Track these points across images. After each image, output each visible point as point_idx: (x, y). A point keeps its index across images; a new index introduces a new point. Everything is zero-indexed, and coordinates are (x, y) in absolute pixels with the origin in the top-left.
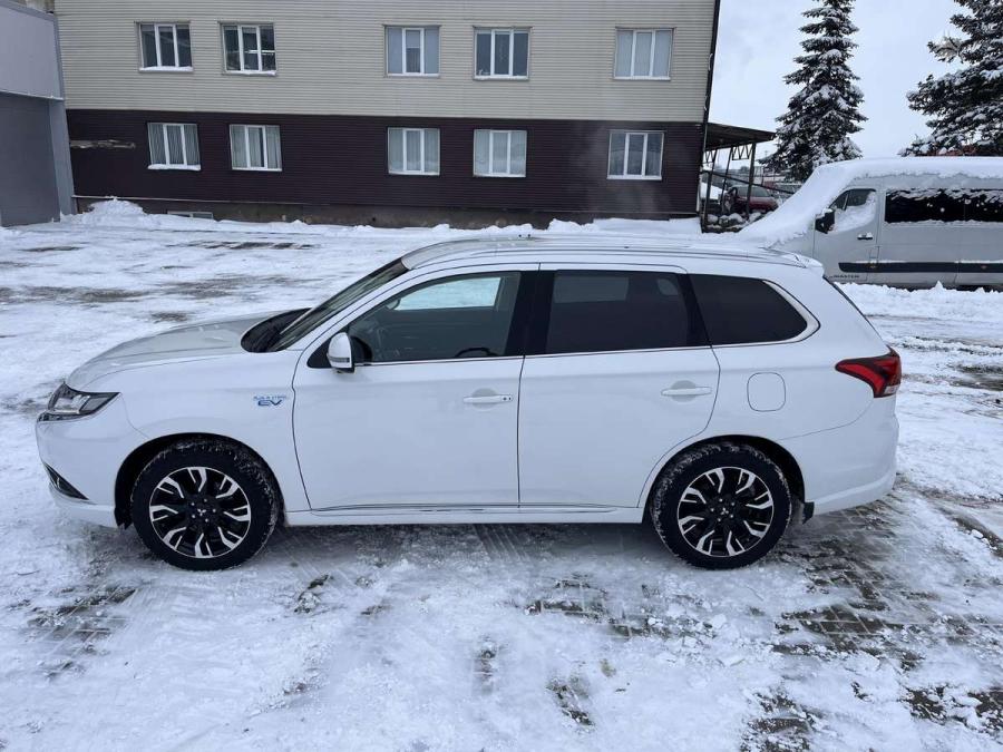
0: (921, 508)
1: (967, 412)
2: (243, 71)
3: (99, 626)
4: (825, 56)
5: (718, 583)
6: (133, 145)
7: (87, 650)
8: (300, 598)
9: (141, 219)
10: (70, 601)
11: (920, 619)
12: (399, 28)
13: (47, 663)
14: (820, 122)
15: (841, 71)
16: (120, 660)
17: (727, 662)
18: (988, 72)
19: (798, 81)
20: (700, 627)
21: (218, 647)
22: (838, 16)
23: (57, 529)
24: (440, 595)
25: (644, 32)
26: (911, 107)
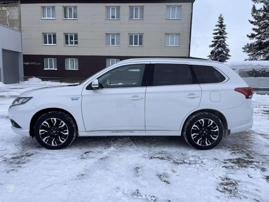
0: (260, 137)
1: (268, 119)
2: (69, 45)
3: (23, 161)
4: (219, 40)
5: (204, 153)
6: (40, 64)
7: (19, 167)
8: (82, 156)
9: (41, 82)
10: (15, 156)
11: (264, 160)
12: (110, 34)
13: (7, 169)
14: (219, 57)
15: (224, 44)
16: (29, 168)
17: (209, 169)
18: (263, 41)
19: (212, 47)
20: (200, 162)
21: (58, 166)
22: (222, 30)
23: (13, 141)
24: (123, 155)
25: (172, 34)
26: (243, 51)
